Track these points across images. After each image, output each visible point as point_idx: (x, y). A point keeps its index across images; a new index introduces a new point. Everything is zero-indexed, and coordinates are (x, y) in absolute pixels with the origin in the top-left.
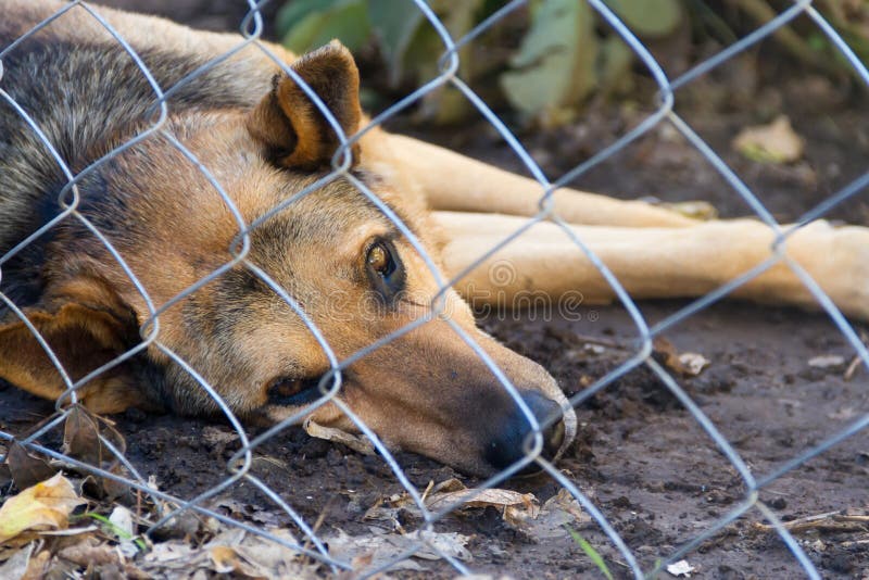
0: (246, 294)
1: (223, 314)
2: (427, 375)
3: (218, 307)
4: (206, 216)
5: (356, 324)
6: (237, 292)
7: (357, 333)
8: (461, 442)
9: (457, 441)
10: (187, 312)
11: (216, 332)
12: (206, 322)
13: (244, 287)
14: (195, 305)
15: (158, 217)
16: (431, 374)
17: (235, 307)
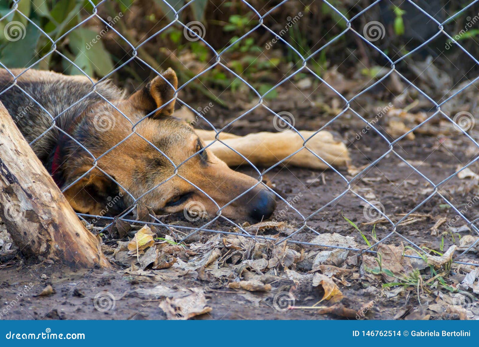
0: (157, 167)
1: (149, 175)
2: (226, 188)
3: (147, 172)
4: (134, 140)
5: (197, 173)
6: (154, 167)
7: (198, 176)
8: (241, 211)
9: (239, 211)
10: (134, 175)
11: (147, 182)
12: (143, 178)
13: (156, 165)
14: (138, 172)
15: (114, 141)
16: (227, 187)
17: (154, 172)
